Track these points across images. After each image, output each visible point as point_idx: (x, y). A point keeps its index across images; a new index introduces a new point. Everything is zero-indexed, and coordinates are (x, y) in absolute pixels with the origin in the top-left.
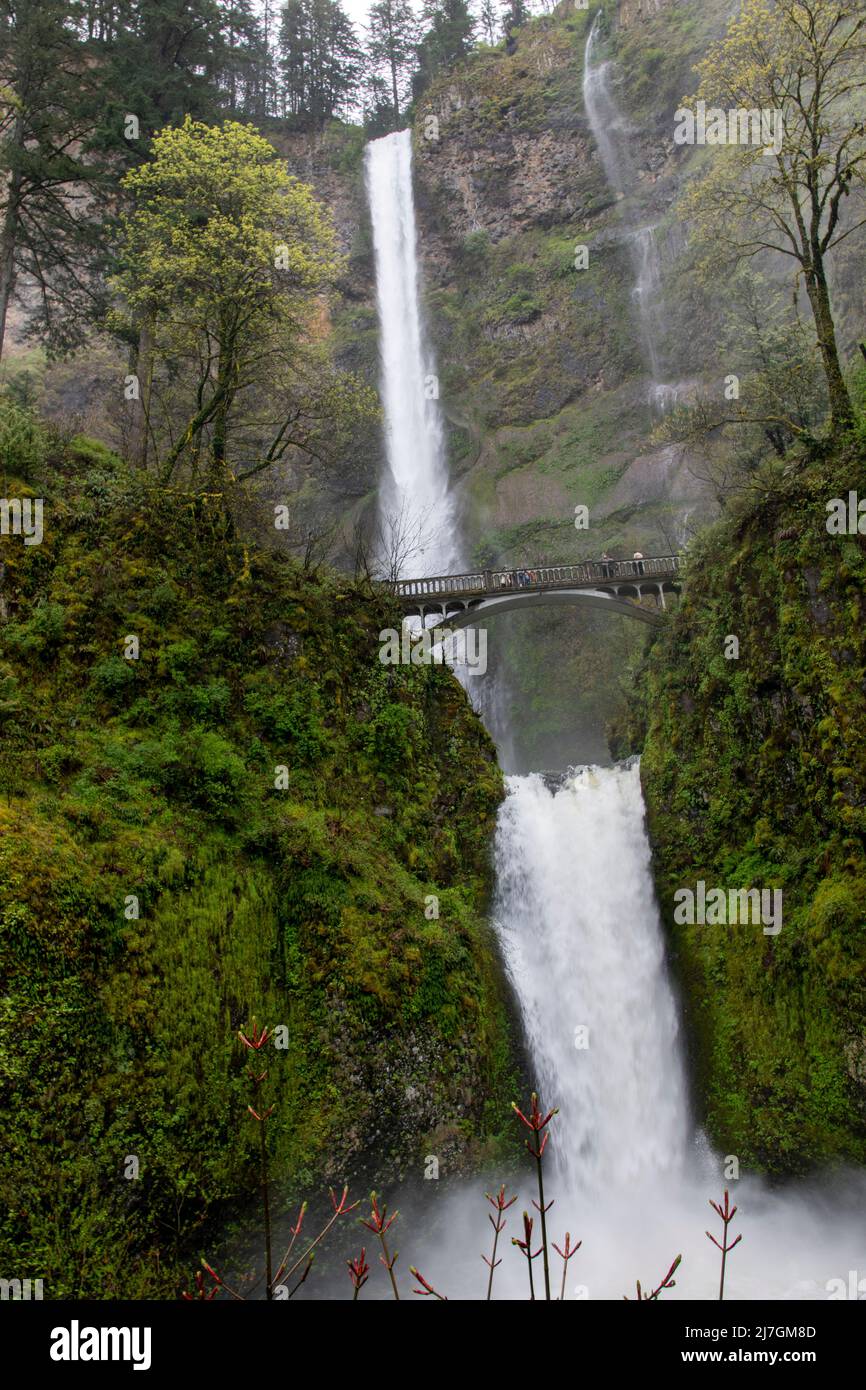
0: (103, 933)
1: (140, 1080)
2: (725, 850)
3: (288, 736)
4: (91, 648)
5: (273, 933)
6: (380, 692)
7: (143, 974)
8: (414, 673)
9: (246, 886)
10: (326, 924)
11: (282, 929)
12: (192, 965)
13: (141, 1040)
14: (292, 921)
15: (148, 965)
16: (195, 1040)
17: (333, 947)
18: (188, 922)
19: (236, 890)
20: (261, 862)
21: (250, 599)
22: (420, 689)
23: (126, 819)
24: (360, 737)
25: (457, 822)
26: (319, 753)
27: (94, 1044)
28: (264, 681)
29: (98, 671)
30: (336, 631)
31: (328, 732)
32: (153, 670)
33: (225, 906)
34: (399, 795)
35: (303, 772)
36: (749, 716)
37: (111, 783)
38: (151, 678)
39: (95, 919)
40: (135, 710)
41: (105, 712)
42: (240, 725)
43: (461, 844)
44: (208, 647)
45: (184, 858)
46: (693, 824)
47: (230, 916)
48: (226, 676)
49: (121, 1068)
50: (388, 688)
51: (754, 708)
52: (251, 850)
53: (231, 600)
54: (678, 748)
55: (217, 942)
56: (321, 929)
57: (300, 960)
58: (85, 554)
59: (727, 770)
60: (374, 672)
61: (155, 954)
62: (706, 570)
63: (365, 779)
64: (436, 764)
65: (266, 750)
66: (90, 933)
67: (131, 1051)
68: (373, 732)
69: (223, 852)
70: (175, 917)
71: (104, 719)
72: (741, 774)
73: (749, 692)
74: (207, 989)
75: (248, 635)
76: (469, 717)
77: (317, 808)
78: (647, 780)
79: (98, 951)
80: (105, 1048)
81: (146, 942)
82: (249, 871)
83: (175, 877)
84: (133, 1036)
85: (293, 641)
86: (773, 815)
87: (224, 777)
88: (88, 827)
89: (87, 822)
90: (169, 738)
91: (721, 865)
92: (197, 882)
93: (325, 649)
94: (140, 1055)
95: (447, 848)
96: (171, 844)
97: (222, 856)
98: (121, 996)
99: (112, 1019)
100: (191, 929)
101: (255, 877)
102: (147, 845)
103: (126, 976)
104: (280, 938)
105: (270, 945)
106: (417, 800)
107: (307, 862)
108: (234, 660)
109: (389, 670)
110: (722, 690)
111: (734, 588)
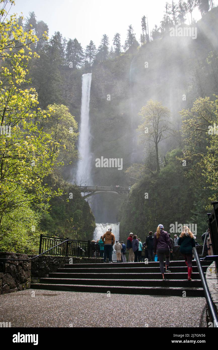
3: (59, 214)
6: (76, 207)
8: (82, 204)
22: (83, 207)
25: (87, 231)
26: (64, 217)
28: (56, 203)
31: (66, 213)
34: (77, 226)
35: (61, 221)
43: (87, 235)
50: (77, 206)
51: (139, 217)
54: (126, 222)
63: (72, 223)
64: (84, 221)
65: (56, 216)
68: (74, 214)
72: (136, 228)
73: (139, 214)
76: (90, 213)
78: (120, 227)
86: (140, 236)
87: (49, 221)
95: (84, 236)
106: (80, 227)
109: (78, 203)
110: (134, 213)
111: (138, 196)
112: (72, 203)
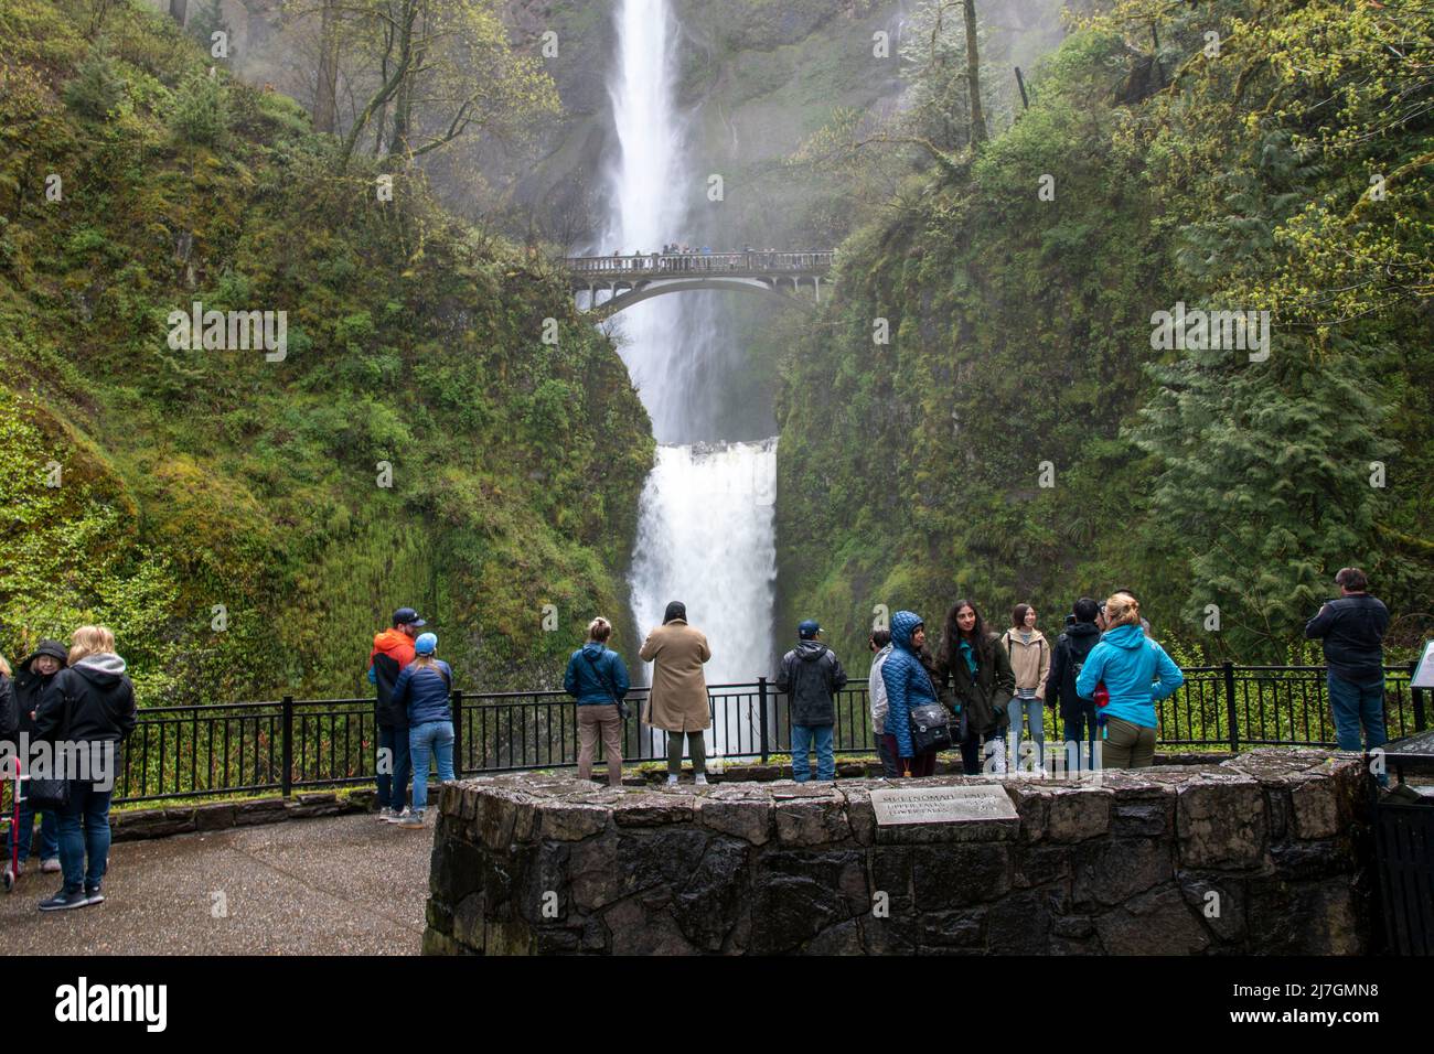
0: (275, 576)
1: (308, 694)
2: (837, 530)
3: (453, 405)
5: (427, 579)
6: (543, 366)
7: (311, 609)
8: (577, 349)
9: (404, 539)
10: (471, 575)
11: (435, 577)
12: (355, 603)
13: (308, 661)
14: (443, 570)
15: (316, 602)
16: (356, 663)
17: (475, 595)
18: (352, 567)
19: (395, 542)
20: (419, 518)
21: (425, 272)
22: (582, 364)
23: (299, 478)
24: (520, 408)
25: (608, 488)
26: (480, 422)
27: (269, 664)
28: (434, 352)
30: (506, 306)
31: (491, 402)
32: (332, 339)
33: (385, 554)
34: (553, 461)
35: (463, 439)
36: (869, 413)
37: (288, 445)
38: (330, 346)
39: (270, 563)
40: (313, 377)
41: (285, 378)
42: (409, 393)
43: (609, 507)
44: (385, 318)
45: (350, 514)
46: (815, 504)
47: (389, 564)
48: (400, 347)
49: (292, 683)
50: (551, 362)
51: (874, 407)
52: (411, 508)
53: (407, 274)
54: (809, 435)
55: (377, 585)
56: (466, 579)
57: (449, 603)
58: (270, 225)
59: (848, 459)
60: (539, 347)
61: (321, 593)
62: (854, 271)
63: (522, 447)
64: (592, 434)
65: (431, 419)
66: (266, 575)
67: (300, 670)
68: (532, 403)
69: (385, 509)
70: (341, 563)
71: (285, 385)
72: (858, 465)
73: (872, 391)
74: (367, 623)
75: (421, 308)
76: (626, 391)
77: (475, 471)
78: (782, 462)
79: (272, 589)
80: (278, 667)
81: (314, 583)
82: (407, 526)
83: (342, 529)
84: (302, 657)
85: (463, 316)
86: (876, 504)
87: (388, 444)
88: (266, 485)
89: (264, 480)
90: (341, 405)
91: (832, 542)
92: (361, 534)
93: (492, 323)
94: (308, 672)
95: (594, 510)
96: (339, 501)
97: (384, 513)
98: (291, 625)
99: (285, 644)
100: (354, 573)
101: (413, 531)
102: (318, 502)
103: (297, 610)
104: (433, 584)
105: (423, 590)
106: (571, 466)
107: (456, 522)
108: (407, 330)
110: (851, 386)
111: (871, 294)
112: (526, 348)
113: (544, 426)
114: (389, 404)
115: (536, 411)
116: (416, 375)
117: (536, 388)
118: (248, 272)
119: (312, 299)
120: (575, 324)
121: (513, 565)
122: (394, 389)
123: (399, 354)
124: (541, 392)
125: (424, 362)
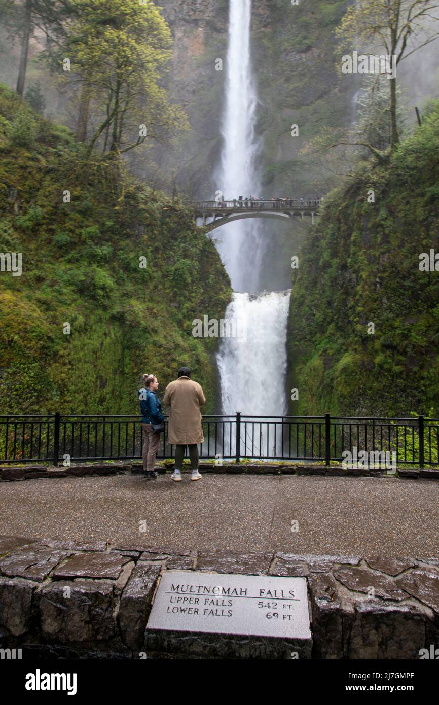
0: (48, 348)
1: (62, 404)
2: (318, 335)
4: (54, 227)
5: (120, 352)
6: (179, 253)
7: (65, 364)
8: (196, 245)
9: (109, 333)
10: (140, 351)
11: (124, 351)
12: (85, 362)
13: (63, 389)
14: (128, 348)
15: (67, 361)
16: (85, 390)
17: (142, 360)
18: (84, 345)
19: (105, 334)
20: (117, 323)
21: (125, 207)
22: (198, 252)
23: (61, 302)
24: (168, 272)
25: (207, 311)
26: (148, 279)
27: (44, 389)
28: (127, 245)
29: (56, 238)
30: (162, 224)
31: (154, 269)
32: (80, 238)
33: (100, 340)
34: (182, 298)
35: (140, 286)
36: (335, 279)
37: (56, 287)
38: (79, 241)
39: (46, 342)
40: (70, 256)
41: (58, 256)
42: (115, 264)
44: (105, 229)
45: (84, 320)
46: (308, 322)
47: (102, 344)
48: (112, 242)
49: (55, 399)
50: (183, 251)
51: (338, 275)
52: (113, 318)
53: (116, 208)
54: (306, 288)
55: (96, 354)
56: (138, 353)
57: (130, 364)
58: (53, 184)
59: (324, 300)
61: (70, 357)
62: (331, 209)
63: (168, 291)
64: (202, 286)
65: (125, 277)
66: (43, 347)
67: (59, 393)
68: (173, 270)
69: (101, 318)
70: (79, 343)
71: (57, 259)
72: (329, 303)
73: (337, 268)
74: (90, 372)
75: (122, 225)
76: (218, 266)
77: (145, 302)
78: (292, 301)
79: (46, 354)
80: (48, 391)
81: (66, 352)
82: (111, 327)
83: (80, 327)
84: (60, 387)
85: (142, 228)
86: (337, 323)
87: (103, 288)
88: (45, 305)
89: (44, 303)
90: (82, 269)
91: (316, 341)
92: (89, 330)
93: (155, 232)
94: (62, 394)
96: (79, 314)
97: (100, 320)
98: (55, 372)
99: (51, 380)
100: (86, 348)
101: (114, 329)
102: (69, 314)
103: (58, 364)
104: (123, 354)
105: (118, 357)
106: (191, 301)
107: (135, 325)
108: (115, 235)
109: (184, 243)
110: (327, 265)
111: (338, 220)
112: (171, 244)
113: (179, 281)
114: (105, 269)
115: (175, 273)
116: (119, 256)
117: (175, 263)
118: (42, 206)
119: (71, 219)
120: (195, 233)
121: (160, 346)
122: (108, 262)
123: (111, 246)
124: (178, 265)
125: (122, 250)
